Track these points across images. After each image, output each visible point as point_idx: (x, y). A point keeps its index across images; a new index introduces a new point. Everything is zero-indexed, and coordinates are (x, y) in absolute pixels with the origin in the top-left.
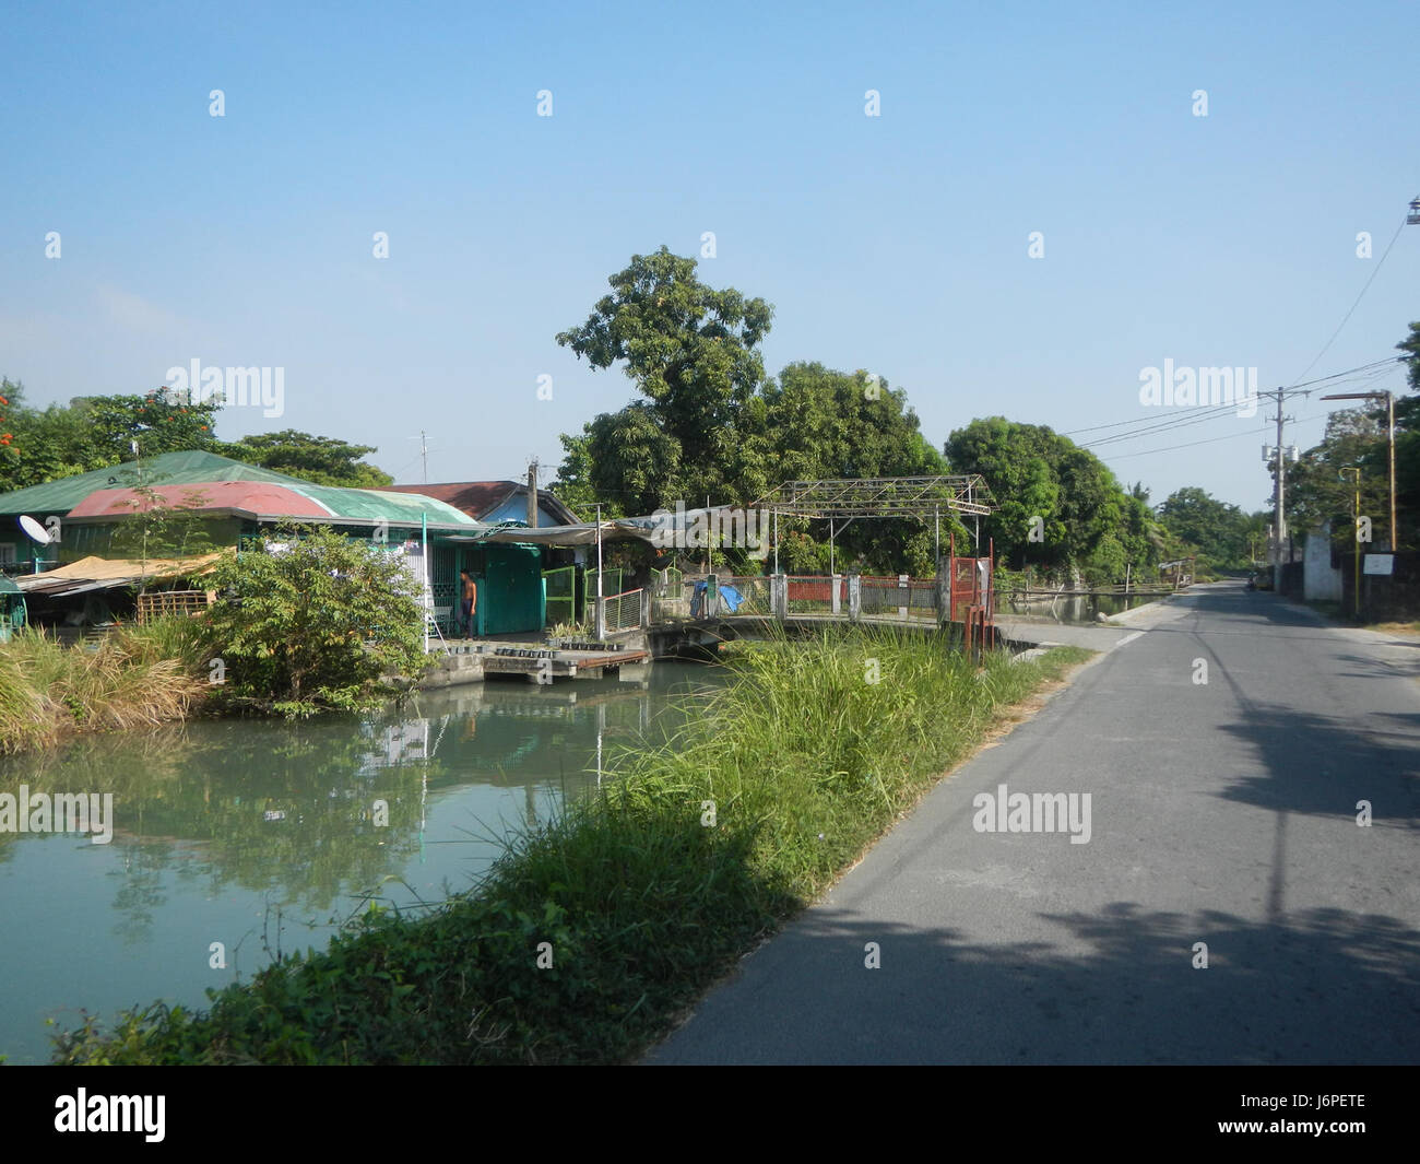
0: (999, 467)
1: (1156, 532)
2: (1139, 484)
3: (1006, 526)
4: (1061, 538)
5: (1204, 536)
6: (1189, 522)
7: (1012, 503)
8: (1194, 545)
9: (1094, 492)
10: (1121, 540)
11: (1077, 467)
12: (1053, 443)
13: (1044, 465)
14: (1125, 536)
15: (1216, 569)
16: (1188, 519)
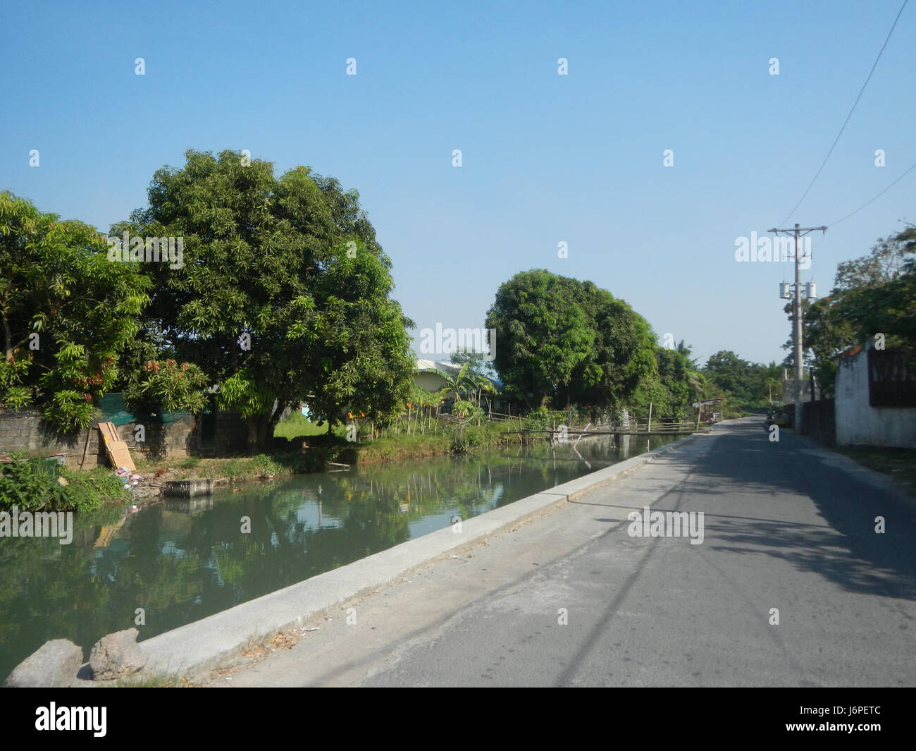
0: (538, 312)
1: (696, 379)
2: (682, 342)
3: (545, 368)
4: (599, 380)
5: (734, 385)
6: (725, 375)
7: (549, 347)
8: (728, 391)
9: (628, 338)
10: (667, 385)
11: (613, 316)
12: (593, 294)
13: (580, 312)
14: (670, 382)
15: (744, 408)
16: (723, 373)
